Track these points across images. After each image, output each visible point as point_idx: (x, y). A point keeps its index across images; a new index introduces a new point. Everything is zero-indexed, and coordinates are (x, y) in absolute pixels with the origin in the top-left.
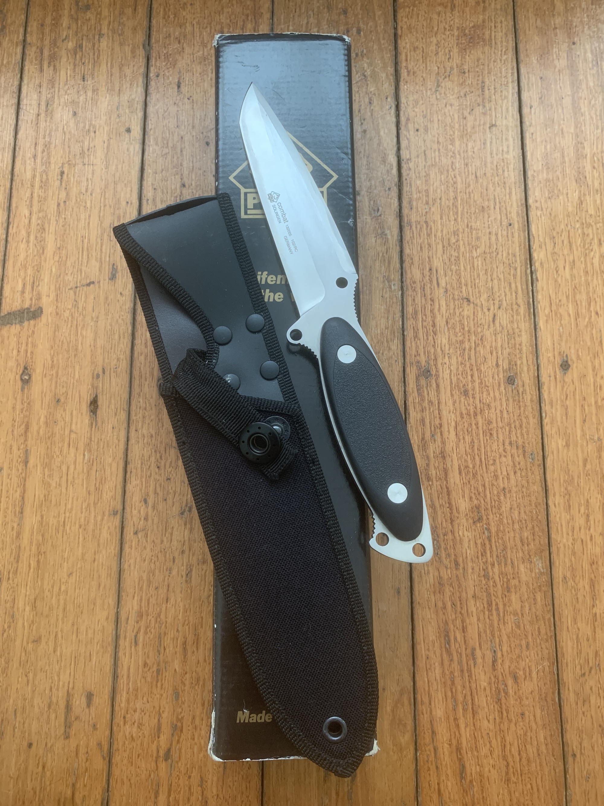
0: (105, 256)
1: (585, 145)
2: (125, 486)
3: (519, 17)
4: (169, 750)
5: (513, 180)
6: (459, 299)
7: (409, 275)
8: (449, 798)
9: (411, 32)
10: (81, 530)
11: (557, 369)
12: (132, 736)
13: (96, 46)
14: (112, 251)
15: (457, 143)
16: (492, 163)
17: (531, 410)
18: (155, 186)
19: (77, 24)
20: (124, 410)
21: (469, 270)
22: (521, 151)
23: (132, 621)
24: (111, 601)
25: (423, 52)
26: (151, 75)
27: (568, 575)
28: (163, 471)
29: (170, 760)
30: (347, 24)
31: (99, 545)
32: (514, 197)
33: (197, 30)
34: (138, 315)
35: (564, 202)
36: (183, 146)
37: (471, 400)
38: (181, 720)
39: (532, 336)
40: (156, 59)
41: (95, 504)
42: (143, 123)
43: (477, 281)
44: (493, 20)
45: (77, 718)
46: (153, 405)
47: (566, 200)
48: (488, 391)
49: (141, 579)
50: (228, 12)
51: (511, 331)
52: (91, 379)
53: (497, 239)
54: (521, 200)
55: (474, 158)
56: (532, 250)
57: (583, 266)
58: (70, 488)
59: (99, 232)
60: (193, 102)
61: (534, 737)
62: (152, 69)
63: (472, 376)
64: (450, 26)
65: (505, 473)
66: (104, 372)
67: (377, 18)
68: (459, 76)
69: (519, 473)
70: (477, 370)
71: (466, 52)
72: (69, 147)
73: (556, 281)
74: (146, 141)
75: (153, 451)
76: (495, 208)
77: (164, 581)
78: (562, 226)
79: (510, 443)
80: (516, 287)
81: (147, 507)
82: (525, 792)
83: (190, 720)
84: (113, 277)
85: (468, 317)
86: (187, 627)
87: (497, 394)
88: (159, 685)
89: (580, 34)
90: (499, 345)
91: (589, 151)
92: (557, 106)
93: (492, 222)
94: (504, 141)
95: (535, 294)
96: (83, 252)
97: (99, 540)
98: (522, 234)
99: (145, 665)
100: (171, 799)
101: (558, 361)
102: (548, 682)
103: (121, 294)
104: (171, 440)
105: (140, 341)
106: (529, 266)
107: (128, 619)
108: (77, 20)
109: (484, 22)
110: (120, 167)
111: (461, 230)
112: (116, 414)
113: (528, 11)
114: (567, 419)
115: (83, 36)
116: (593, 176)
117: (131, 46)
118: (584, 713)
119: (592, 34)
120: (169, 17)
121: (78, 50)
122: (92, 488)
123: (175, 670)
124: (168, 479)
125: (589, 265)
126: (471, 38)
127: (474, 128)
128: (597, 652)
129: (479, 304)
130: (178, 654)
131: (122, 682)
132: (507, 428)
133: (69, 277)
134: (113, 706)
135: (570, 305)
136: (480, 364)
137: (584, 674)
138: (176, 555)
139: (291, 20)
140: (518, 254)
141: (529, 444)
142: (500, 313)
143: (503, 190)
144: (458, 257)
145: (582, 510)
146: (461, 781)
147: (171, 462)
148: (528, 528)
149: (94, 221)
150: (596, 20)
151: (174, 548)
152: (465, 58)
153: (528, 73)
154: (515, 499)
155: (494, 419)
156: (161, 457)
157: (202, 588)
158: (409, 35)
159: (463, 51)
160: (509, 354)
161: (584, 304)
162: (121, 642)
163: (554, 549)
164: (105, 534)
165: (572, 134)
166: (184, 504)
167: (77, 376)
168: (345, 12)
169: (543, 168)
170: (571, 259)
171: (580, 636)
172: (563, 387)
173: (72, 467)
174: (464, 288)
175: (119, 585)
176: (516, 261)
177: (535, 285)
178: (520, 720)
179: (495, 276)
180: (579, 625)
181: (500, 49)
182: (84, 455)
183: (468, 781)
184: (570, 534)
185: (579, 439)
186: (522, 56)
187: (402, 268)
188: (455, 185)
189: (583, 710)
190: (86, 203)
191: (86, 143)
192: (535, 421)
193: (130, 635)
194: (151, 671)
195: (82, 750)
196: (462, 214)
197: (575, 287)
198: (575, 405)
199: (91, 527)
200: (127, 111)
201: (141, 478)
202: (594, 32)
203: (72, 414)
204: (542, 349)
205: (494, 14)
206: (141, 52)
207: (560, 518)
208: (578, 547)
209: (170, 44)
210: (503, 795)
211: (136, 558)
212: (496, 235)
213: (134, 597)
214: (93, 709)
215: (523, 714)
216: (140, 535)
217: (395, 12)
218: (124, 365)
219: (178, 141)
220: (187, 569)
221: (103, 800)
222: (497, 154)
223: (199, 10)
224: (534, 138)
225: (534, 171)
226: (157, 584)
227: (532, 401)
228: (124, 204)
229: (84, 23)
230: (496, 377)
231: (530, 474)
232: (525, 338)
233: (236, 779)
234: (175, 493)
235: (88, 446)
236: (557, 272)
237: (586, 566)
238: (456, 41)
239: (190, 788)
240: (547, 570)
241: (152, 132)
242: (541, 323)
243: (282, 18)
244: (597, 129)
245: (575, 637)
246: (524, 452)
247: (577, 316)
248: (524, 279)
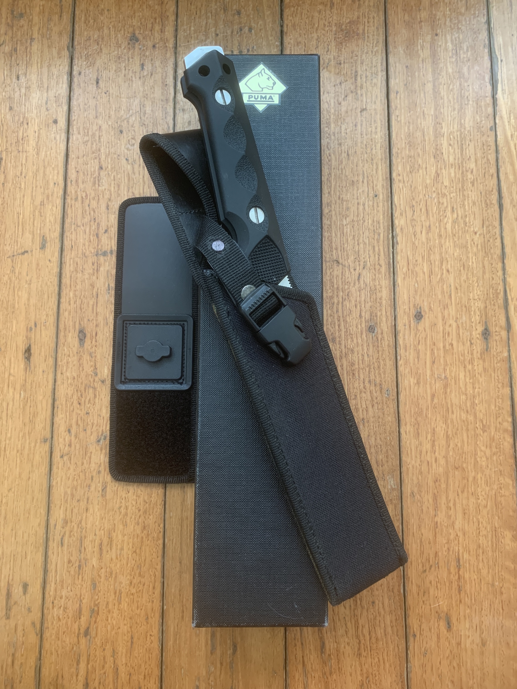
0: (37, 229)
1: (443, 125)
2: (53, 419)
3: (389, 12)
4: (88, 628)
5: (380, 157)
6: (329, 261)
8: (312, 668)
9: (295, 29)
10: (18, 454)
11: (412, 319)
12: (59, 617)
13: (28, 49)
14: (42, 225)
15: (333, 125)
16: (362, 142)
17: (388, 354)
18: (77, 170)
19: (13, 31)
20: (52, 357)
21: (339, 236)
22: (387, 132)
23: (59, 527)
24: (43, 511)
25: (305, 46)
26: (75, 73)
27: (416, 490)
28: (83, 407)
29: (88, 637)
30: (240, 23)
31: (32, 466)
32: (380, 172)
33: (112, 33)
34: (63, 278)
35: (423, 175)
36: (101, 134)
37: (338, 346)
38: (97, 605)
39: (391, 292)
40: (78, 58)
41: (29, 433)
43: (346, 246)
44: (367, 16)
45: (15, 603)
46: (75, 353)
47: (425, 173)
48: (352, 338)
49: (66, 493)
50: (139, 16)
51: (373, 288)
52: (25, 331)
53: (364, 209)
54: (386, 175)
55: (346, 138)
56: (394, 218)
57: (438, 231)
58: (10, 421)
59: (32, 209)
60: (109, 96)
61: (382, 621)
62: (75, 68)
63: (339, 326)
64: (329, 23)
65: (364, 406)
66: (36, 326)
67: (266, 18)
68: (335, 67)
69: (376, 406)
70: (344, 320)
71: (342, 45)
72: (6, 137)
73: (414, 244)
74: (71, 131)
75: (75, 390)
76: (363, 182)
77: (84, 495)
78: (421, 196)
79: (370, 382)
80: (379, 249)
81: (71, 436)
82: (373, 664)
83: (105, 605)
84: (43, 247)
85: (337, 276)
86: (103, 532)
87: (360, 341)
88: (80, 577)
89: (443, 26)
90: (363, 299)
91: (446, 131)
92: (420, 91)
93: (360, 194)
94: (373, 123)
95: (395, 255)
96: (18, 226)
97: (32, 462)
98: (386, 203)
99: (70, 561)
100: (89, 666)
101: (413, 312)
102: (396, 578)
103: (50, 261)
104: (90, 381)
105: (64, 300)
106: (391, 231)
107: (56, 525)
108: (12, 27)
109: (358, 18)
110: (48, 153)
111: (333, 202)
112: (45, 361)
113: (397, 6)
114: (418, 361)
115: (17, 41)
116: (449, 152)
117: (57, 48)
118: (423, 602)
119: (452, 26)
120: (89, 22)
121: (13, 52)
122: (27, 420)
123: (93, 566)
124: (88, 413)
125: (443, 229)
126: (347, 33)
127: (347, 112)
128: (436, 553)
129: (347, 265)
130: (95, 553)
131: (51, 575)
132: (367, 369)
133: (8, 248)
134: (44, 594)
135: (425, 264)
136: (346, 316)
137: (425, 571)
138: (94, 474)
139: (193, 21)
140: (381, 221)
141: (385, 382)
142: (364, 273)
143: (371, 166)
144: (330, 225)
145: (429, 438)
146: (321, 655)
147: (90, 400)
148: (383, 452)
149: (28, 201)
150: (457, 13)
151: (92, 469)
152: (341, 51)
153: (395, 63)
154: (372, 427)
155: (357, 361)
156: (81, 395)
157: (115, 501)
158: (293, 32)
159: (339, 44)
160: (371, 307)
161: (437, 263)
162: (51, 543)
163: (404, 469)
164: (37, 457)
165: (432, 115)
166: (100, 434)
167: (14, 329)
168: (239, 13)
169: (406, 146)
170: (428, 224)
171: (423, 540)
172: (416, 335)
173: (11, 403)
174: (334, 251)
175: (49, 498)
176: (380, 227)
177: (395, 248)
178: (371, 607)
179: (361, 241)
180: (423, 531)
181: (372, 42)
182: (20, 394)
183: (327, 655)
184: (418, 456)
185: (428, 378)
186: (391, 48)
188: (330, 163)
189: (423, 599)
190: (21, 184)
191: (21, 134)
192: (391, 363)
193: (58, 538)
194: (74, 566)
195: (20, 628)
196: (335, 188)
197: (430, 249)
198: (426, 349)
199: (26, 452)
200: (54, 105)
201: (66, 412)
202: (455, 24)
203: (10, 360)
204: (399, 302)
205: (367, 10)
206: (66, 53)
207: (410, 443)
208: (424, 468)
209: (90, 46)
210: (355, 666)
211: (62, 477)
212: (364, 205)
213: (60, 507)
214: (28, 596)
215: (373, 603)
216: (65, 458)
217: (282, 11)
218: (52, 320)
219: (96, 130)
220: (103, 486)
221: (36, 667)
222: (366, 135)
223: (114, 15)
224: (399, 119)
225: (398, 149)
226: (79, 498)
227: (389, 346)
228: (52, 185)
229: (18, 29)
230: (359, 326)
231: (385, 407)
232: (385, 294)
233: (141, 651)
234: (93, 424)
235: (24, 386)
236: (415, 236)
237: (431, 483)
238: (334, 36)
239: (104, 658)
240: (398, 487)
241: (75, 123)
242: (399, 281)
243: (185, 19)
244: (454, 110)
245: (419, 541)
246: (381, 389)
247: (431, 273)
248: (386, 242)
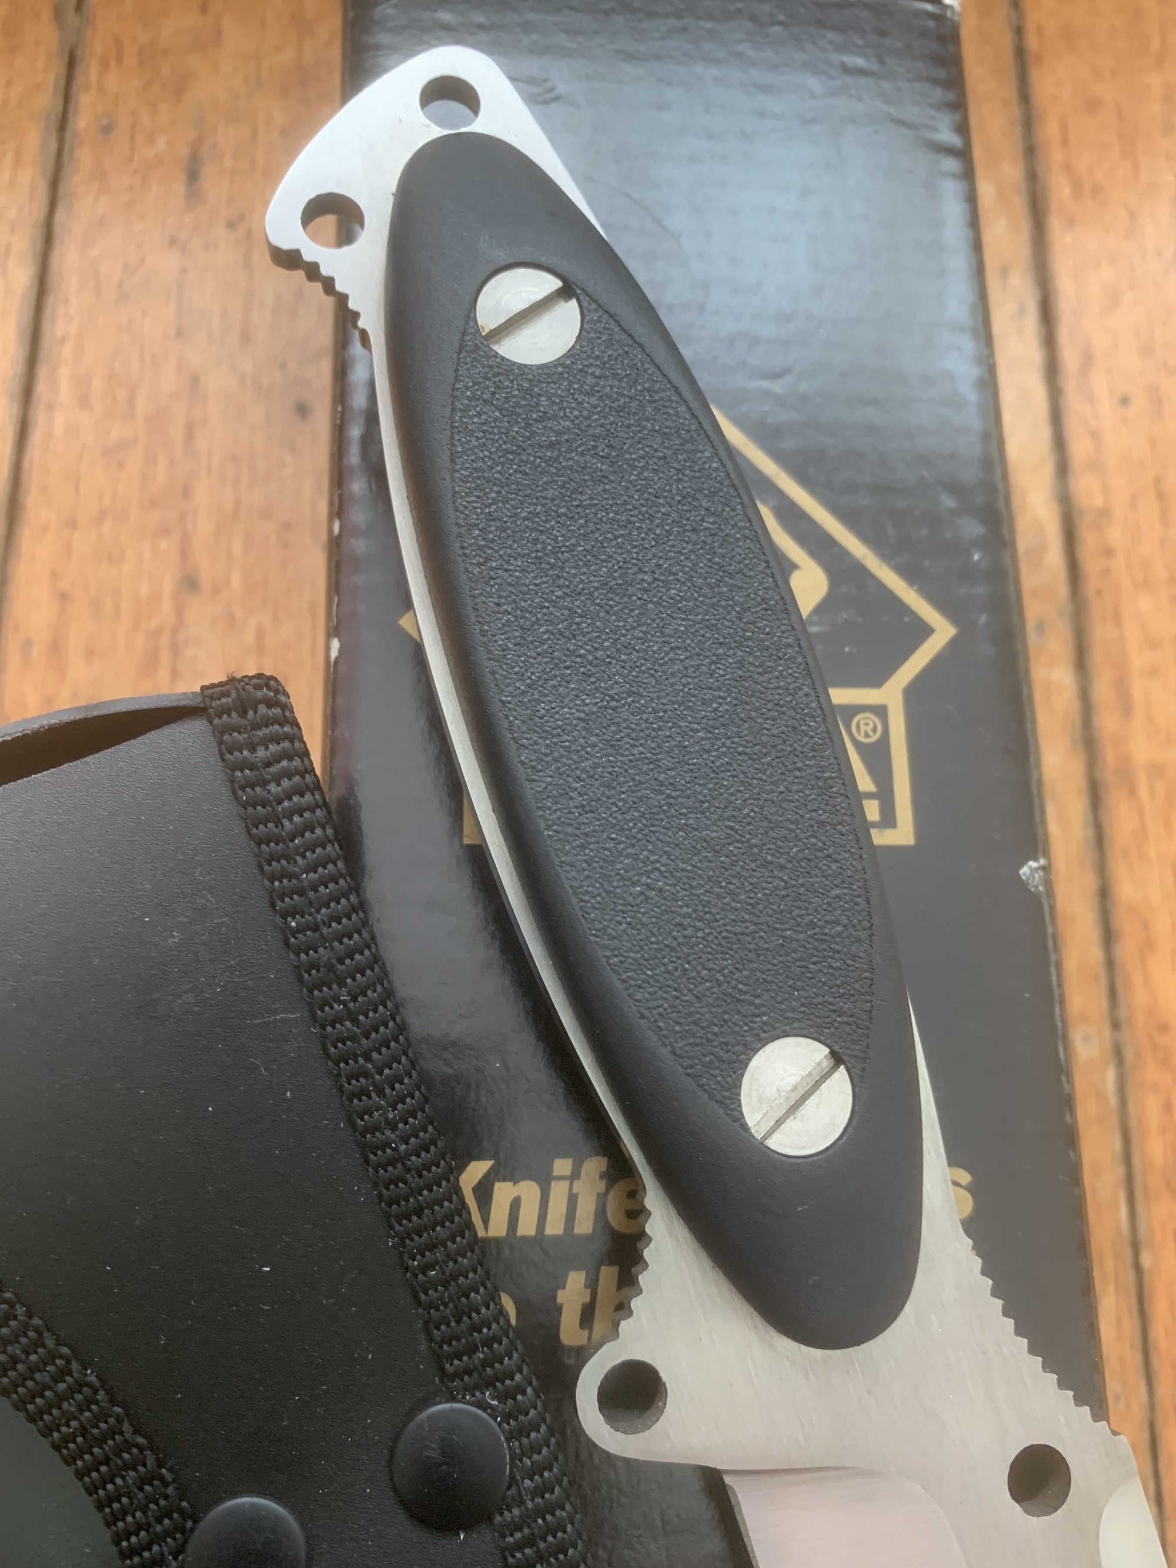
7: (1140, 997)
42: (29, 312)
187: (1110, 964)
